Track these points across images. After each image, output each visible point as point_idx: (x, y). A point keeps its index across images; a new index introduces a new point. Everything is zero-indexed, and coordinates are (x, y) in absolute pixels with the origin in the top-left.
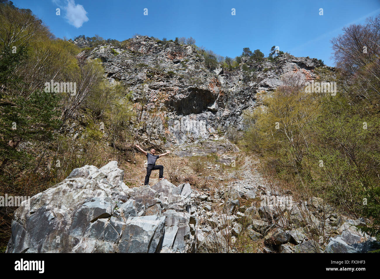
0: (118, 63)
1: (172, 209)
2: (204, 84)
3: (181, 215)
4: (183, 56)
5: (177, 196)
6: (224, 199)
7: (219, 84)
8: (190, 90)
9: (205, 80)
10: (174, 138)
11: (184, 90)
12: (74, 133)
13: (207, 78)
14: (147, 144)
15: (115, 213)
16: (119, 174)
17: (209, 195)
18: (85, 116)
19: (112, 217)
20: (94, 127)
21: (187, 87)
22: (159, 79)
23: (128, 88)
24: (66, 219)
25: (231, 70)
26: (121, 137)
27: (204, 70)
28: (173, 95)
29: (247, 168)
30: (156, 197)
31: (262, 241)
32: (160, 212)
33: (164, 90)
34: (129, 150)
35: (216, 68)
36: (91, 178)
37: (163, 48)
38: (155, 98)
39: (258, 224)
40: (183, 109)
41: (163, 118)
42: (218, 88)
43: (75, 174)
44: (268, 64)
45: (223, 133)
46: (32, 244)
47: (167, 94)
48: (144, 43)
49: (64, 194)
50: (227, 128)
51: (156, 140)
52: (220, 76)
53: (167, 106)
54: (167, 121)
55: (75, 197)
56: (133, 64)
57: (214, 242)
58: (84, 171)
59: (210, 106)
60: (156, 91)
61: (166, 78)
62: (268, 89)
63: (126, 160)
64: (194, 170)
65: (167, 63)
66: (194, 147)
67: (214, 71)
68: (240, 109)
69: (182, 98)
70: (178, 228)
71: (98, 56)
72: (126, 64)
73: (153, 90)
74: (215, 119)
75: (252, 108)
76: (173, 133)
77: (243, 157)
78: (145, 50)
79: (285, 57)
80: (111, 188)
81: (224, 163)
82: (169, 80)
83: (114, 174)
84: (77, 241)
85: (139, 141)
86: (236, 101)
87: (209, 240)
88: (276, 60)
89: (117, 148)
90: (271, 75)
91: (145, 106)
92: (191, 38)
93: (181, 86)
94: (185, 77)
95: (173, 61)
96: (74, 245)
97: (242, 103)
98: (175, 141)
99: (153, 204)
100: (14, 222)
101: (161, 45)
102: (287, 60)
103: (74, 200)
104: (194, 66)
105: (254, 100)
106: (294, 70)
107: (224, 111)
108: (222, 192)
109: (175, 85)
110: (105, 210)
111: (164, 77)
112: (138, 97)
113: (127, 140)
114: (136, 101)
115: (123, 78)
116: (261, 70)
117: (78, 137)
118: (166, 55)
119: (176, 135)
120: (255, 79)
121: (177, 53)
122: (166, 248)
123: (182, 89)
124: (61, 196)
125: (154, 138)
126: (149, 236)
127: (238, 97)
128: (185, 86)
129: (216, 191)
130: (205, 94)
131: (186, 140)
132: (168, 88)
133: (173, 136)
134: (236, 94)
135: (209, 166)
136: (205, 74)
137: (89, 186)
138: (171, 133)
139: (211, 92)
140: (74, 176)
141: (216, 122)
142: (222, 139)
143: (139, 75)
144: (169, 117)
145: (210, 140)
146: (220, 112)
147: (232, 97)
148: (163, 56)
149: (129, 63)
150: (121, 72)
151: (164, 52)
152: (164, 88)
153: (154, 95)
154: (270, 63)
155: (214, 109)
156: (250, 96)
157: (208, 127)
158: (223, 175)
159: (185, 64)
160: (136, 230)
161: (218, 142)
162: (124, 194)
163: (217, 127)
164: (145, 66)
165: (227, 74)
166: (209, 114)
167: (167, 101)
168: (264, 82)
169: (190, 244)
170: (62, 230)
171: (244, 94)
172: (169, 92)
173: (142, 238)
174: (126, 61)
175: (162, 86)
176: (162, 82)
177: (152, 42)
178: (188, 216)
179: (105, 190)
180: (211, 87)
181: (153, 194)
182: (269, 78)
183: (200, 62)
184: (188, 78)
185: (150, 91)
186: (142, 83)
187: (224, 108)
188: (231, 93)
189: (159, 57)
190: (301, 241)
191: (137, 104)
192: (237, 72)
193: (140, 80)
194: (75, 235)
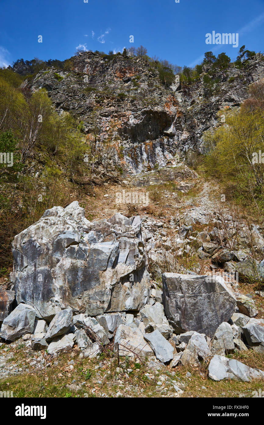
0: (64, 91)
1: (125, 236)
2: (159, 105)
3: (132, 241)
4: (133, 72)
5: (128, 226)
6: (179, 225)
7: (176, 103)
8: (143, 113)
9: (160, 99)
10: (131, 168)
11: (137, 115)
12: (35, 173)
13: (162, 97)
14: (104, 176)
15: (81, 241)
16: (81, 212)
17: (164, 223)
18: (41, 154)
19: (80, 244)
20: (51, 164)
21: (140, 111)
22: (110, 105)
23: (78, 118)
24: (48, 247)
25: (190, 84)
26: (78, 171)
27: (159, 87)
28: (125, 121)
29: (205, 194)
30: (111, 228)
31: (210, 260)
32: (115, 239)
33: (116, 117)
34: (87, 184)
35: (173, 84)
36: (60, 216)
37: (110, 64)
38: (107, 127)
39: (208, 246)
40: (138, 136)
41: (118, 148)
42: (175, 108)
43: (48, 214)
44: (234, 72)
45: (181, 158)
46: (30, 263)
47: (119, 121)
48: (89, 60)
49: (43, 230)
50: (185, 153)
51: (112, 172)
52: (177, 93)
53: (121, 135)
54: (122, 150)
55: (51, 231)
56: (79, 90)
57: (164, 260)
58: (54, 211)
59: (167, 130)
60: (108, 118)
61: (117, 102)
62: (233, 104)
63: (86, 194)
64: (152, 199)
65: (117, 83)
66: (152, 176)
67: (171, 87)
68: (200, 130)
69: (136, 123)
70: (129, 250)
71: (41, 84)
72: (72, 90)
73: (104, 118)
74: (173, 144)
75: (214, 128)
76: (129, 162)
77: (202, 183)
78: (90, 69)
79: (256, 60)
80: (76, 223)
81: (182, 191)
82: (120, 104)
83: (77, 212)
84: (58, 261)
85: (96, 174)
86: (196, 122)
87: (161, 259)
88: (244, 65)
90: (238, 86)
91: (98, 137)
92: (142, 47)
93: (133, 110)
94: (138, 98)
95: (123, 79)
96: (57, 263)
97: (203, 123)
98: (132, 171)
99: (110, 234)
100: (13, 250)
101: (108, 61)
102: (259, 63)
103: (51, 233)
104: (146, 83)
105: (216, 119)
107: (183, 134)
108: (178, 219)
109: (127, 110)
110: (74, 239)
111: (115, 101)
112: (90, 127)
113: (84, 175)
114: (88, 132)
115: (71, 107)
116: (226, 81)
117: (39, 176)
118: (114, 73)
119: (133, 165)
120: (218, 92)
121: (127, 69)
122: (121, 263)
123: (135, 113)
124: (41, 230)
125: (111, 170)
126: (107, 256)
127: (198, 116)
128: (138, 109)
129: (172, 218)
130: (160, 116)
131: (142, 169)
132: (120, 113)
133: (130, 166)
134: (195, 114)
135: (166, 194)
136: (160, 92)
137: (59, 222)
138: (127, 163)
139: (167, 113)
140: (47, 216)
141: (174, 148)
142: (180, 165)
143: (87, 102)
144: (124, 146)
145: (168, 167)
146: (178, 136)
147: (191, 117)
148: (111, 75)
149: (75, 89)
150: (68, 101)
151: (112, 69)
152: (115, 114)
153: (106, 123)
154: (237, 69)
155: (171, 133)
156: (212, 114)
157: (165, 154)
158: (180, 203)
159: (137, 82)
160: (98, 252)
161: (176, 169)
162: (86, 227)
163: (175, 152)
164: (92, 89)
165: (185, 89)
166: (166, 139)
167: (121, 129)
168: (228, 96)
169: (139, 261)
170: (47, 254)
171: (205, 113)
172: (122, 118)
173: (103, 257)
174: (71, 86)
175: (113, 112)
176: (112, 108)
177: (97, 59)
178: (137, 241)
179: (72, 225)
180: (167, 107)
181: (109, 226)
182: (236, 90)
183: (153, 77)
184: (141, 99)
185: (101, 119)
186: (92, 110)
187: (182, 131)
188: (190, 112)
189: (106, 77)
190: (243, 259)
191: (90, 135)
192: (198, 85)
193: (90, 107)
194: (57, 257)
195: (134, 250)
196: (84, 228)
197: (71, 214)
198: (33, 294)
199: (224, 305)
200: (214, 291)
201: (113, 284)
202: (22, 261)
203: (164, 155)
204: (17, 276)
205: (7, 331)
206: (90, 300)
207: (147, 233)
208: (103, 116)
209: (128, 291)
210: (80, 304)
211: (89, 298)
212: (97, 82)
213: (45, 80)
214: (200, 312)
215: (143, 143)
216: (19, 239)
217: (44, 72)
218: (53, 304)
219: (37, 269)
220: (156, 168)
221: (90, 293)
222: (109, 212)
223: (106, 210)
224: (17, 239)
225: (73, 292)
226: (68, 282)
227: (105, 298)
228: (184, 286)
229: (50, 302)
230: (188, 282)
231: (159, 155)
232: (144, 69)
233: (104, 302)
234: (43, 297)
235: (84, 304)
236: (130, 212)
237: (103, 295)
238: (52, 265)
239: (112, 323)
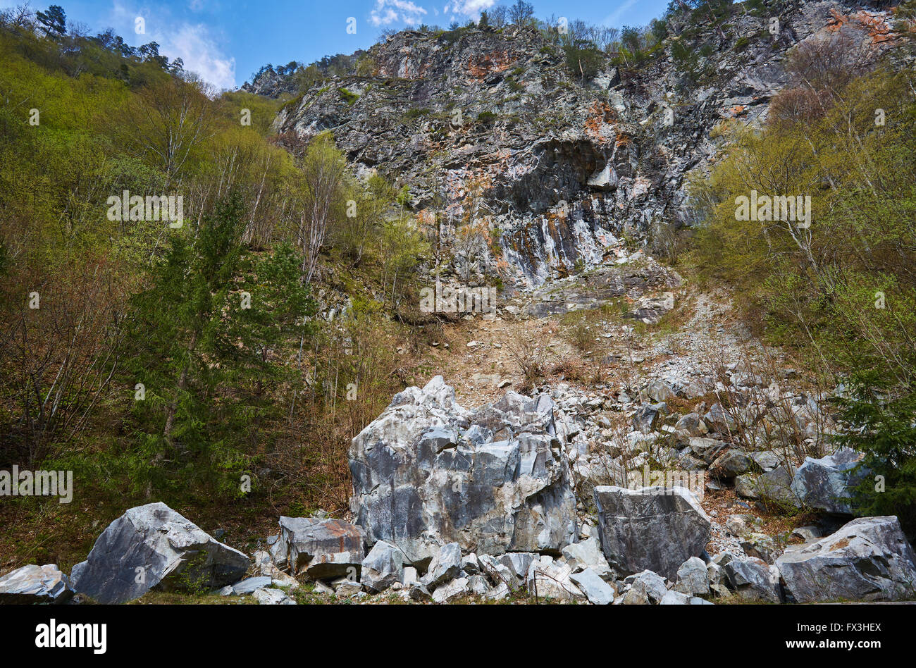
0: (363, 123)
1: (527, 431)
2: (572, 126)
3: (539, 438)
4: (507, 62)
5: (531, 414)
6: (638, 403)
7: (612, 116)
8: (538, 150)
9: (572, 112)
10: (520, 275)
11: (523, 155)
12: (328, 310)
13: (578, 106)
15: (460, 442)
16: (449, 393)
17: (606, 398)
18: (333, 269)
19: (458, 447)
20: (354, 287)
21: (531, 145)
22: (461, 141)
23: (397, 179)
24: (409, 453)
25: (641, 65)
26: (408, 295)
27: (567, 85)
28: (499, 172)
29: (700, 325)
30: (503, 418)
32: (512, 437)
33: (477, 165)
34: (430, 322)
35: (600, 73)
36: (419, 404)
37: (454, 51)
38: (459, 191)
39: (701, 445)
40: (529, 200)
41: (487, 234)
42: (611, 127)
43: (399, 402)
44: (747, 25)
45: (637, 241)
46: (382, 480)
47: (486, 174)
48: (407, 49)
49: (396, 427)
50: (646, 226)
52: (612, 92)
53: (491, 204)
54: (496, 238)
55: (410, 429)
56: (394, 117)
57: (604, 475)
58: (408, 396)
59: (596, 179)
60: (459, 171)
61: (477, 132)
62: (752, 100)
63: (429, 344)
64: (574, 344)
65: (472, 89)
66: (570, 290)
67: (596, 82)
68: (676, 171)
69: (523, 174)
70: (536, 454)
71: (315, 115)
72: (379, 119)
73: (452, 172)
74: (613, 210)
75: (710, 161)
76: (515, 263)
77: (693, 296)
78: (413, 67)
80: (446, 414)
81: (645, 320)
82: (485, 137)
84: (428, 474)
86: (665, 152)
89: (406, 321)
90: (759, 57)
91: (442, 214)
93: (515, 144)
94: (522, 117)
95: (485, 80)
96: (426, 478)
97: (681, 154)
98: (524, 282)
99: (502, 428)
100: (352, 461)
101: (450, 45)
103: (409, 432)
104: (539, 81)
105: (713, 138)
106: (832, 24)
107: (635, 185)
108: (636, 388)
109: (501, 147)
110: (449, 439)
111: (471, 132)
112: (423, 196)
114: (420, 207)
115: (380, 157)
116: (727, 48)
117: (335, 317)
118: (466, 70)
119: (524, 268)
120: (711, 76)
121: (492, 56)
122: (525, 475)
123: (519, 151)
124: (393, 428)
125: (476, 284)
126: (503, 463)
127: (669, 138)
128: (525, 143)
129: (622, 388)
130: (578, 150)
131: (546, 274)
132: (486, 156)
133: (517, 271)
134: (661, 133)
135: (607, 332)
136: (572, 96)
137: (419, 414)
138: (510, 265)
139: (594, 141)
140: (398, 404)
141: (617, 218)
142: (636, 258)
143: (414, 142)
144: (500, 227)
145: (607, 266)
146: (625, 190)
147: (652, 142)
148: (458, 75)
149: (386, 116)
150: (373, 145)
151: (460, 61)
152: (476, 160)
153: (457, 183)
154: (752, 18)
155: (607, 185)
156: (701, 129)
157: (596, 233)
158: (641, 348)
159: (517, 80)
160: (487, 458)
161: (627, 268)
162: (462, 419)
163: (622, 229)
164: (421, 113)
165: (631, 83)
166: (596, 200)
167: (490, 190)
168: (738, 82)
169: (554, 472)
170: (409, 464)
171: (684, 129)
172: (490, 167)
173: (496, 465)
174: (377, 111)
175: (470, 155)
176: (468, 146)
177: (425, 43)
178: (548, 438)
179: (440, 417)
180: (592, 129)
181: (499, 416)
182: (754, 66)
183: (553, 65)
184: (529, 119)
185: (446, 174)
186: (424, 157)
187: (634, 177)
188: (648, 131)
189: (449, 79)
190: (771, 467)
191: (424, 212)
192: (660, 67)
193: (419, 152)
194: (424, 468)
195: (545, 453)
196: (460, 422)
197: (435, 399)
198: (392, 528)
199: (691, 530)
200: (675, 510)
201: (515, 506)
202: (369, 478)
203: (595, 238)
204: (362, 502)
205: (370, 576)
206: (483, 533)
207: (568, 424)
208: (449, 168)
209: (540, 520)
210: (468, 539)
211: (482, 530)
212: (430, 93)
213: (322, 106)
214: (655, 543)
215: (543, 216)
216: (361, 443)
217: (318, 89)
218: (426, 541)
219: (396, 489)
220: (578, 268)
221: (482, 522)
222: (483, 381)
223: (475, 377)
224: (357, 443)
225: (455, 521)
226: (447, 506)
227: (506, 529)
228: (627, 505)
229: (421, 539)
230: (633, 499)
231: (582, 239)
232: (531, 51)
233: (504, 534)
234: (410, 531)
235: (474, 539)
236: (528, 378)
237: (502, 524)
238: (419, 481)
239: (521, 565)
